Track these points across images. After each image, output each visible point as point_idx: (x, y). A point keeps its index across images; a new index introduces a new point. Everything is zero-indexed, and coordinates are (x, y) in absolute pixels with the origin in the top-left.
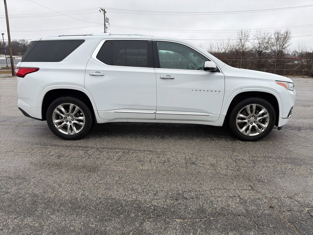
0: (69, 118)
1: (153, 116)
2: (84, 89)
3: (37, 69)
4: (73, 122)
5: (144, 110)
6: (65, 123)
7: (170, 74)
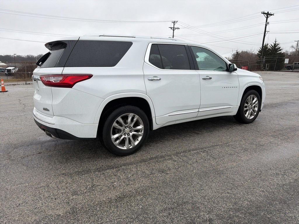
0: (127, 130)
1: (195, 115)
2: (145, 95)
3: (90, 76)
4: (131, 134)
5: (190, 110)
6: (123, 136)
7: (208, 74)
